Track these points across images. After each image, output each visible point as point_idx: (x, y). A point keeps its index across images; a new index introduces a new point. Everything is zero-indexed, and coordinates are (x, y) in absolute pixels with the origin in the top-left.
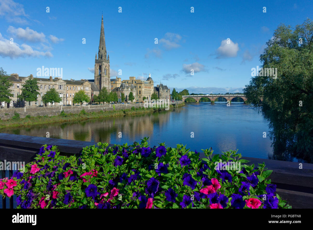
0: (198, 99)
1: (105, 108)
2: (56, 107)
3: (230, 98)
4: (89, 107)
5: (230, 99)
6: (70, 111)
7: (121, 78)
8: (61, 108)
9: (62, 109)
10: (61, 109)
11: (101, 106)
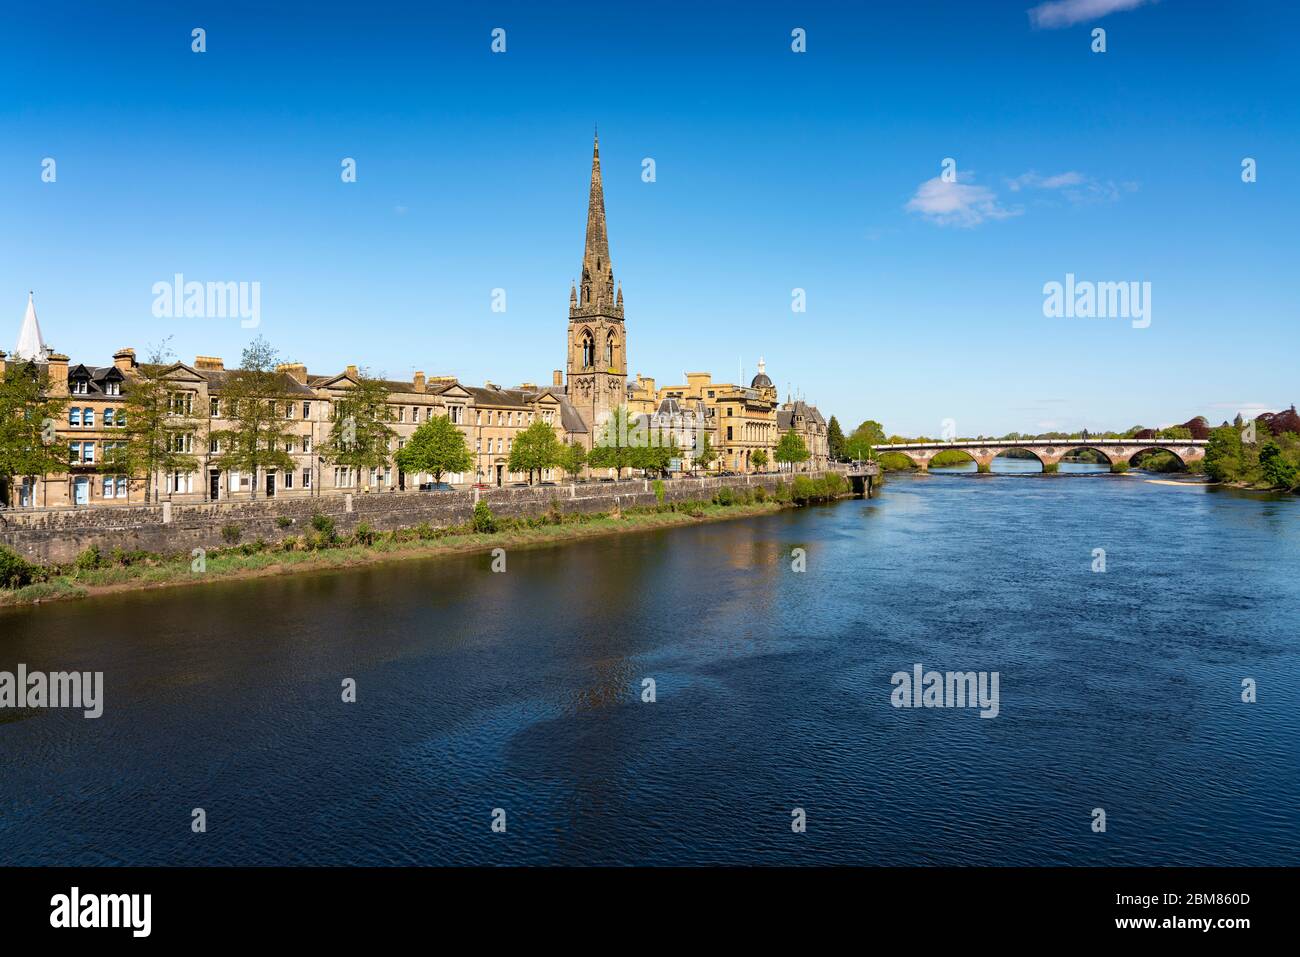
0: (925, 457)
1: (627, 495)
2: (457, 494)
3: (1053, 451)
4: (573, 494)
5: (1055, 454)
6: (507, 506)
7: (653, 380)
8: (473, 495)
9: (477, 499)
10: (473, 500)
11: (613, 488)
